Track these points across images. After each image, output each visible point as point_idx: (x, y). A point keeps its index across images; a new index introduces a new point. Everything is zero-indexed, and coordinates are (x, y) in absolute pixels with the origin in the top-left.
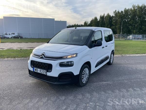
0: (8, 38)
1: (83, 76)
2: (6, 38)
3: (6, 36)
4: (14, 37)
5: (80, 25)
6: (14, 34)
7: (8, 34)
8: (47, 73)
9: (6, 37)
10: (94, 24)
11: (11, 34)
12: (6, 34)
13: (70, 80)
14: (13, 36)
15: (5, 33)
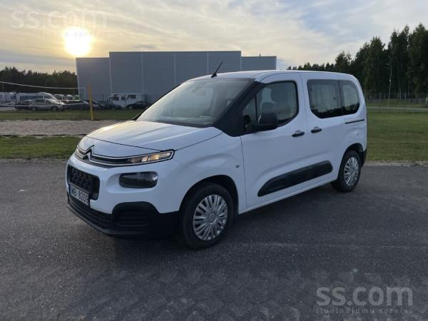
0: (119, 108)
1: (195, 217)
2: (114, 108)
3: (115, 102)
4: (135, 104)
5: (323, 66)
6: (133, 97)
7: (120, 98)
8: (91, 201)
9: (114, 106)
10: (370, 62)
11: (126, 97)
12: (116, 98)
13: (145, 225)
14: (132, 102)
15: (112, 95)
